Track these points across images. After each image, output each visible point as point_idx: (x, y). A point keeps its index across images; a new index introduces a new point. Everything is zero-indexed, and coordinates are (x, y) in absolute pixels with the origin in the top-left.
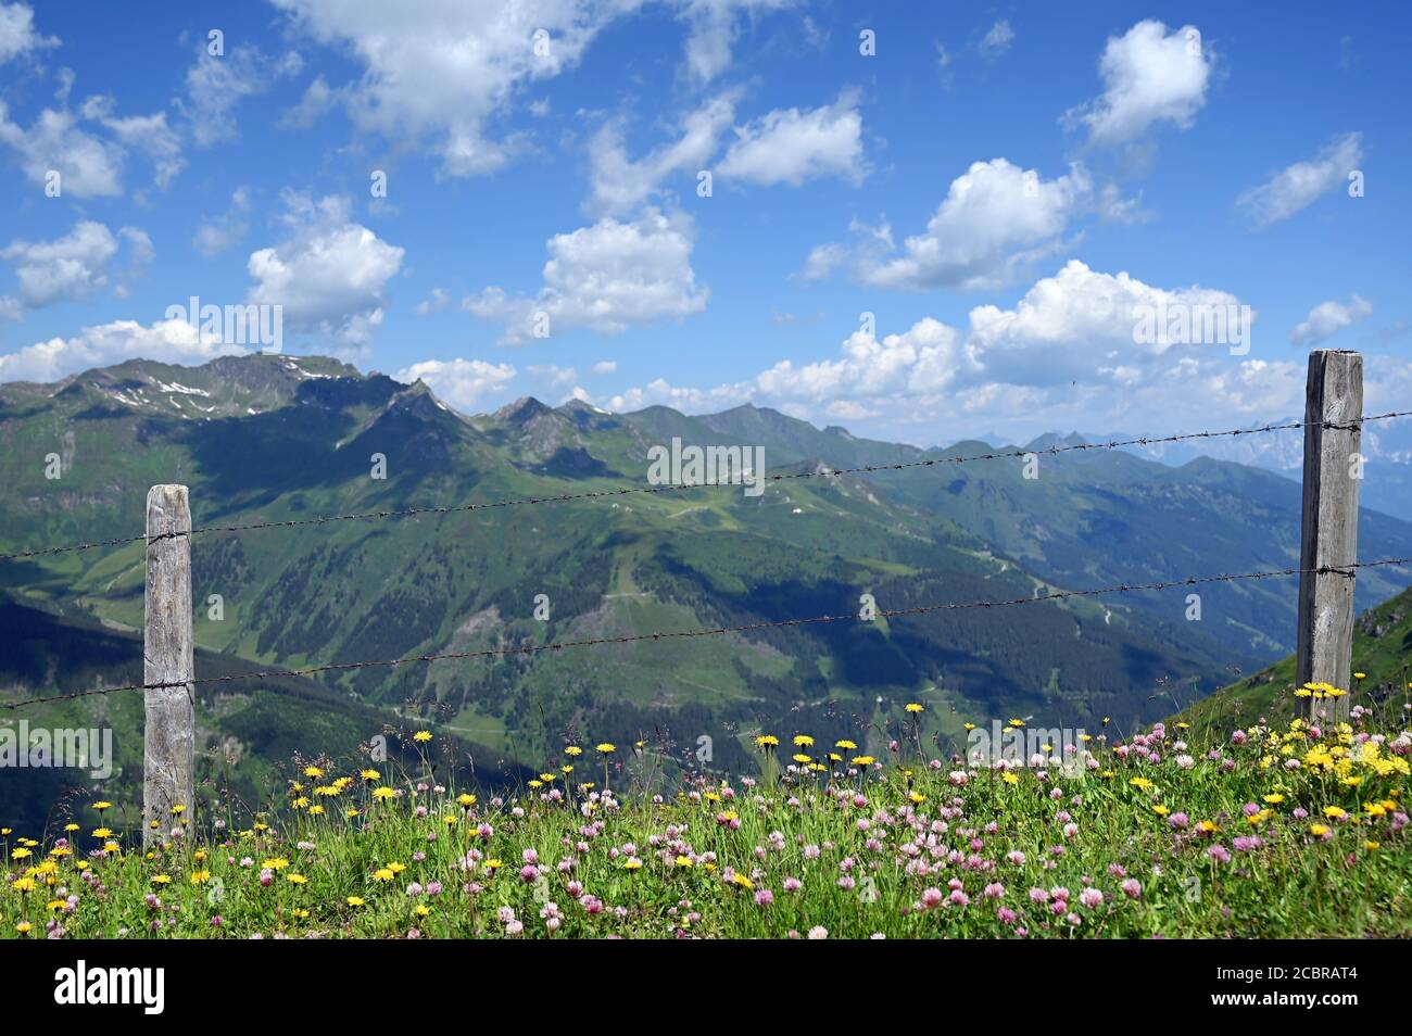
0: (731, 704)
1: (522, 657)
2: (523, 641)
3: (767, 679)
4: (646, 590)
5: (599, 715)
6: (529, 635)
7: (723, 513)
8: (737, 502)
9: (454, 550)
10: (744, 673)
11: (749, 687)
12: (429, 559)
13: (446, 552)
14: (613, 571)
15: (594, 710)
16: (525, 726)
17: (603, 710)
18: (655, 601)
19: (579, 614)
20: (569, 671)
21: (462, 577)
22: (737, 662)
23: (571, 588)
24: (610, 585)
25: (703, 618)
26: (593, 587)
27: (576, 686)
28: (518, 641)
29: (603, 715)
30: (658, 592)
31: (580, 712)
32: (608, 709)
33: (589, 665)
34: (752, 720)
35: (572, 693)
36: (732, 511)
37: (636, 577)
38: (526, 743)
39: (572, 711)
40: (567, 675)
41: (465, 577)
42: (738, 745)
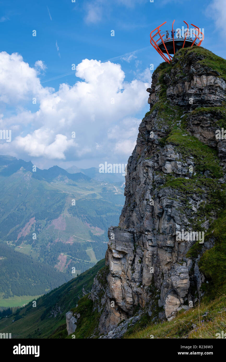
0: (86, 242)
1: (39, 229)
2: (40, 226)
3: (96, 236)
4: (70, 214)
5: (54, 245)
6: (41, 224)
7: (98, 194)
8: (102, 192)
9: (28, 203)
10: (91, 234)
11: (91, 238)
12: (22, 205)
13: (26, 203)
14: (63, 209)
15: (53, 244)
16: (36, 247)
17: (55, 243)
18: (72, 217)
19: (53, 219)
20: (49, 233)
21: (29, 209)
22: (90, 232)
23: (53, 213)
24: (62, 213)
25: (83, 220)
26: (58, 213)
27: (50, 237)
28: (38, 226)
29: (55, 244)
30: (73, 214)
31: (49, 243)
32: (56, 243)
33: (53, 232)
34: (91, 247)
35: (49, 239)
36: (100, 194)
37: (68, 210)
38: (36, 251)
39: (48, 243)
40: (48, 234)
41: (30, 209)
42: (86, 253)
